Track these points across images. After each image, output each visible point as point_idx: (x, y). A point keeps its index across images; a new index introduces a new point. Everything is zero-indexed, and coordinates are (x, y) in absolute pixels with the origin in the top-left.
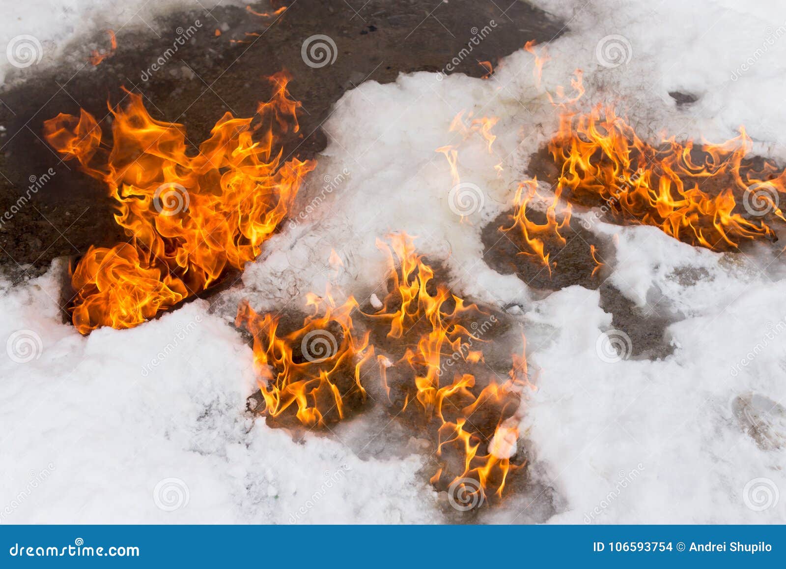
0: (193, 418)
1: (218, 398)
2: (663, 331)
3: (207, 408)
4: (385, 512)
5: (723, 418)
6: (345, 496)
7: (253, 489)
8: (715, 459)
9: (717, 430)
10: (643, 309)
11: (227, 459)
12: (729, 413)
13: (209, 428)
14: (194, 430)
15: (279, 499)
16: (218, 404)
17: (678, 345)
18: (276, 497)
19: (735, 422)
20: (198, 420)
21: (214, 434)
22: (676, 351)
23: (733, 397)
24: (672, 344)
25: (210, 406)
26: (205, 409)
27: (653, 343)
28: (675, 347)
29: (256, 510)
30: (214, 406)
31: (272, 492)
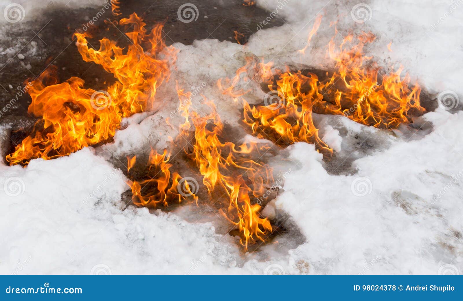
0: (92, 204)
1: (105, 194)
2: (351, 164)
3: (99, 199)
4: (205, 243)
5: (387, 201)
6: (183, 238)
7: (130, 236)
8: (384, 218)
9: (384, 206)
10: (339, 153)
11: (113, 222)
12: (390, 199)
13: (101, 209)
14: (93, 210)
15: (145, 240)
16: (105, 197)
17: (360, 169)
18: (144, 239)
19: (393, 203)
20: (95, 205)
21: (105, 211)
22: (359, 172)
23: (391, 192)
24: (357, 169)
25: (101, 198)
26: (98, 200)
27: (346, 169)
28: (358, 169)
29: (132, 246)
30: (103, 198)
31: (141, 236)
